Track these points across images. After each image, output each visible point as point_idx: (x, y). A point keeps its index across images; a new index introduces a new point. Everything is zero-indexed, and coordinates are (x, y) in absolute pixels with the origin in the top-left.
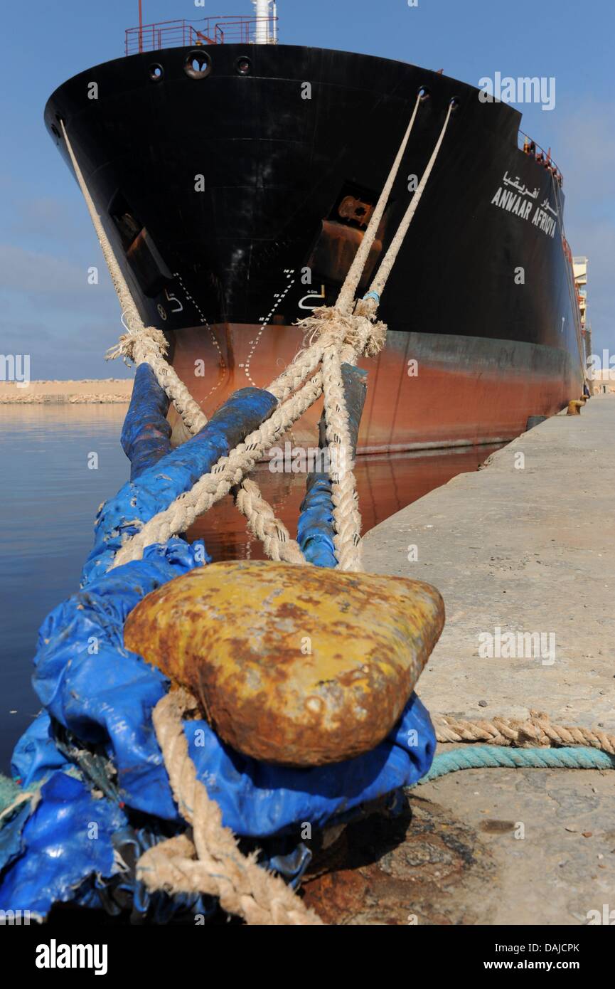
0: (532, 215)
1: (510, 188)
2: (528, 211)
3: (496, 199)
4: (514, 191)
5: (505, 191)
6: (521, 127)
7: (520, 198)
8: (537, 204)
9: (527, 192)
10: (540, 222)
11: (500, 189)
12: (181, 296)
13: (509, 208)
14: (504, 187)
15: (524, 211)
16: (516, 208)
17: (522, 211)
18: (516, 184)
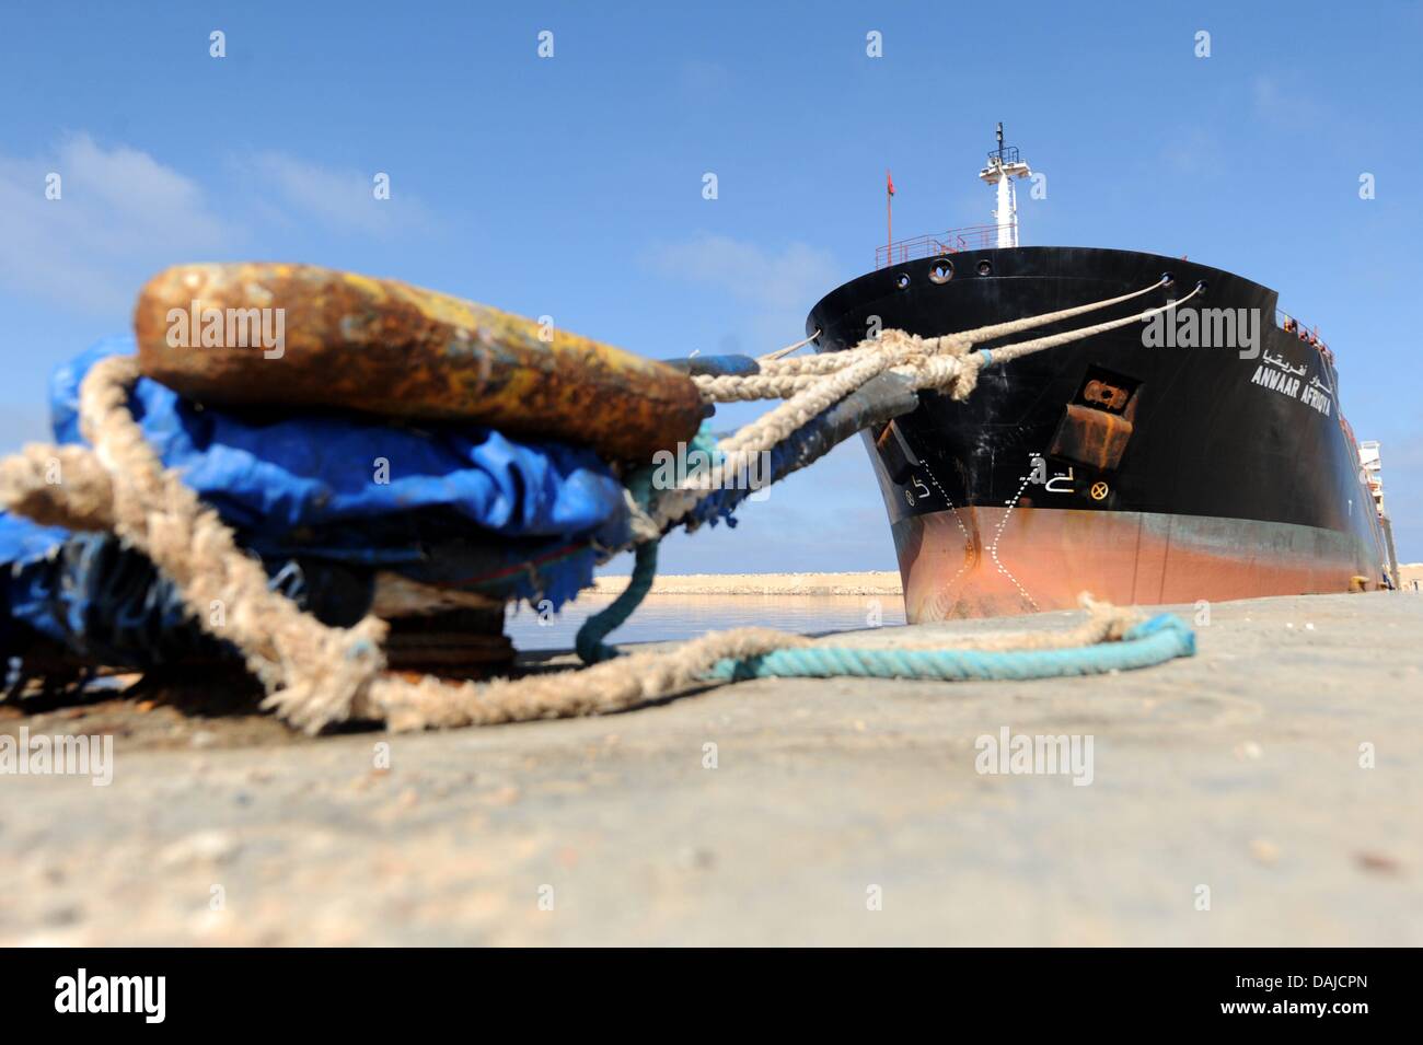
0: (1300, 392)
1: (1272, 366)
2: (1295, 389)
3: (1256, 377)
4: (1278, 369)
5: (1267, 369)
6: (1278, 306)
7: (1284, 376)
8: (1305, 381)
9: (1292, 369)
10: (1310, 400)
11: (1261, 367)
12: (927, 482)
13: (1272, 386)
14: (1265, 366)
15: (1291, 389)
16: (1281, 386)
17: (1288, 389)
18: (1278, 362)
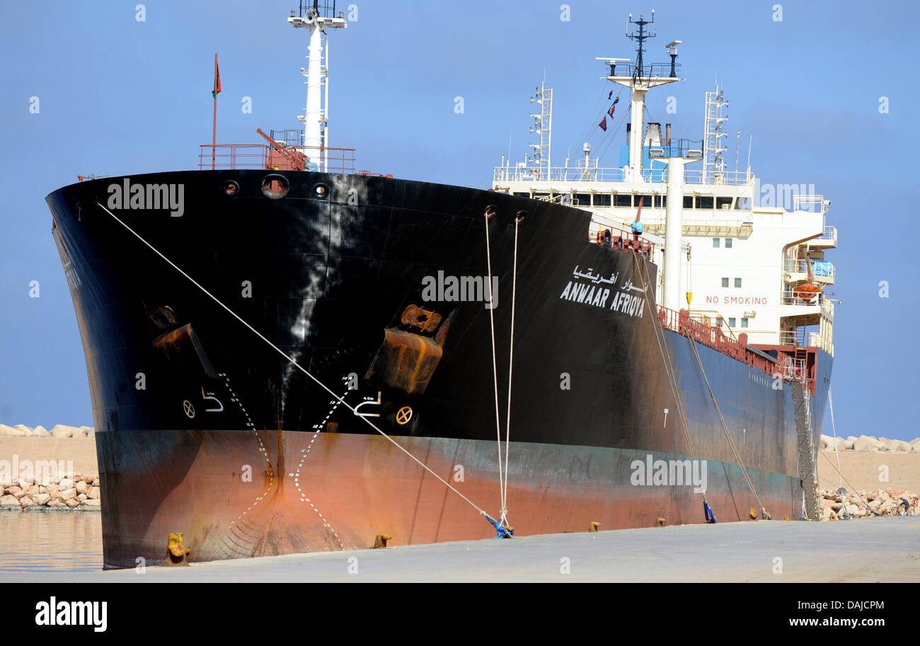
0: (609, 301)
1: (581, 280)
2: (604, 298)
3: (565, 293)
4: (587, 282)
5: (576, 284)
6: (590, 229)
7: (594, 287)
8: (615, 289)
9: (602, 280)
10: (621, 306)
11: (571, 283)
12: (224, 396)
13: (581, 299)
14: (574, 281)
15: (600, 300)
16: (590, 298)
17: (597, 300)
18: (588, 276)
